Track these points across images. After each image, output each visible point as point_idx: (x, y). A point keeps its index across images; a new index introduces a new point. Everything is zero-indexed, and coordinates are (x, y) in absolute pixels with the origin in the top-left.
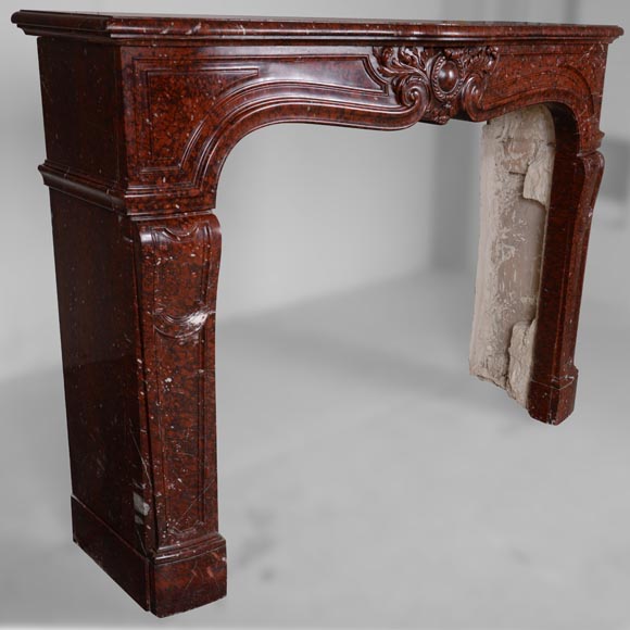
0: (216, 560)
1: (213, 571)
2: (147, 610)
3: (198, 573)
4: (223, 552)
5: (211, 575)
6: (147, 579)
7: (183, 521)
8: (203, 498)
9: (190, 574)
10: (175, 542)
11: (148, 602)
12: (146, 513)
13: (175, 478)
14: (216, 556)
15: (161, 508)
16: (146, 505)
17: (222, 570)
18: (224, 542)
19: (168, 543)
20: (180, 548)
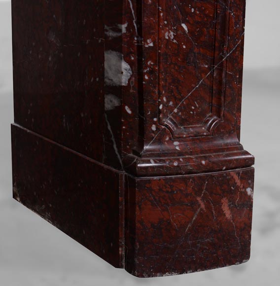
0: (237, 188)
1: (231, 209)
2: (117, 265)
3: (208, 207)
4: (249, 177)
5: (228, 214)
6: (122, 207)
7: (185, 109)
8: (220, 71)
9: (194, 204)
10: (171, 141)
11: (122, 251)
12: (124, 80)
13: (178, 22)
14: (238, 182)
15: (151, 72)
16: (125, 66)
17: (246, 210)
18: (252, 160)
19: (160, 141)
20: (180, 154)
